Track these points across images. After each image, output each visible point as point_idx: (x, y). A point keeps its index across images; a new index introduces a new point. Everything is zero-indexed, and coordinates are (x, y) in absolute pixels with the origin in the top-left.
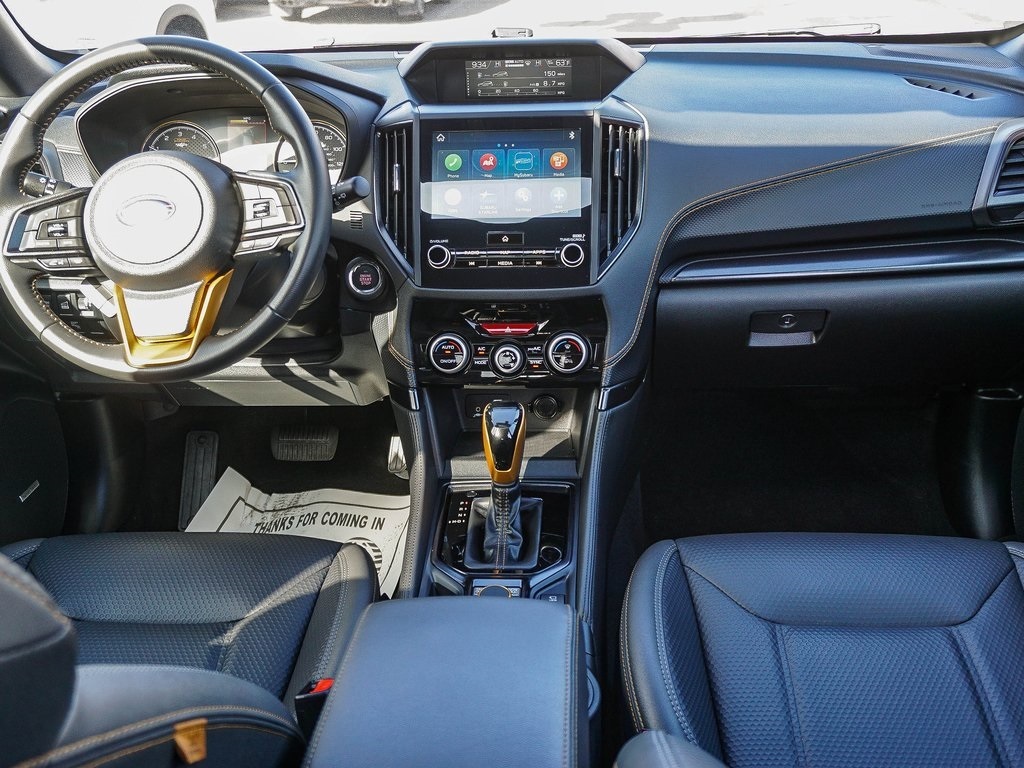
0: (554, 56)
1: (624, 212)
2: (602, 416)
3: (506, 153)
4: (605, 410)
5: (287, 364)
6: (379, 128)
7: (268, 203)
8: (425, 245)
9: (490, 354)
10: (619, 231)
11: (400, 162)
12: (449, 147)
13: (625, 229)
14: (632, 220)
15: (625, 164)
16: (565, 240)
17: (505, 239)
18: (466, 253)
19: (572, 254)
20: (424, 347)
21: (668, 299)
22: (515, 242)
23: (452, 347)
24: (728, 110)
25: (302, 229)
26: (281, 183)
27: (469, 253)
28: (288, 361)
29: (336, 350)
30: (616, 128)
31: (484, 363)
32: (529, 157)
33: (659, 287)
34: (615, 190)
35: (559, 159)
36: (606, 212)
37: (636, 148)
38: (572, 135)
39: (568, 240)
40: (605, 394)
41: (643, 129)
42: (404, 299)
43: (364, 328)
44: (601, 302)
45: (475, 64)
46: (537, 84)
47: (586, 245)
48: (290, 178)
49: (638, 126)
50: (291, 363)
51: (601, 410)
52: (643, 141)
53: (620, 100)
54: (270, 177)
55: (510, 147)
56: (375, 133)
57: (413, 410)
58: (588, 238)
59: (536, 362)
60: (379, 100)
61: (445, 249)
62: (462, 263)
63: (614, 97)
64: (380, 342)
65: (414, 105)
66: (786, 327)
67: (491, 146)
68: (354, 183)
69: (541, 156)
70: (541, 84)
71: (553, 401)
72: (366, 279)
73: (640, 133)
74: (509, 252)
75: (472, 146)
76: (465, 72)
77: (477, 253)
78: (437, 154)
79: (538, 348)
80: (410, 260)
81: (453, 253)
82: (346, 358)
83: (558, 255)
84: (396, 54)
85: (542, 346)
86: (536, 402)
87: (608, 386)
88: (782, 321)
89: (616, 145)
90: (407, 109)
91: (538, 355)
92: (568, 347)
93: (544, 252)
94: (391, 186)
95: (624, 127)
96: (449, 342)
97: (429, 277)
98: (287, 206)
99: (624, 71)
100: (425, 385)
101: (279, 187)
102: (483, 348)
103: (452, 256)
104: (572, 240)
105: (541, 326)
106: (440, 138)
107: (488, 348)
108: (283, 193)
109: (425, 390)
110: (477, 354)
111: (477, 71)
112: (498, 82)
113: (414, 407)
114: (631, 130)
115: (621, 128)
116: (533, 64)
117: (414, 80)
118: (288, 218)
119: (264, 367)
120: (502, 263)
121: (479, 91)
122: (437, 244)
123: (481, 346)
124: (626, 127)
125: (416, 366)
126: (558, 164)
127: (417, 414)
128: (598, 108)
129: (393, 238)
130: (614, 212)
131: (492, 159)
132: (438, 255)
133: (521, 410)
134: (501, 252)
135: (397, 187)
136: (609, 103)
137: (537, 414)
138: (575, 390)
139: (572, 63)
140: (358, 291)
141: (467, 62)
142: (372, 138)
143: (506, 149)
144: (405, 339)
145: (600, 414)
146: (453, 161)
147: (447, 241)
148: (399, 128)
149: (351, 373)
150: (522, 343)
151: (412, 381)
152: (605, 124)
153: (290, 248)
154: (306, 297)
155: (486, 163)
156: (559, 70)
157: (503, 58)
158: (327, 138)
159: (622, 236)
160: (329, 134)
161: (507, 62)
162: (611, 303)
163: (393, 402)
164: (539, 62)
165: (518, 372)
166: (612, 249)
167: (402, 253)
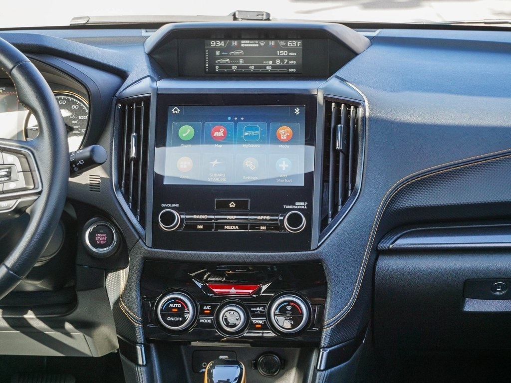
0: (286, 38)
1: (345, 182)
2: (320, 376)
3: (236, 125)
4: (325, 370)
5: (25, 316)
6: (121, 100)
7: (9, 168)
8: (157, 209)
9: (215, 313)
10: (340, 200)
11: (138, 131)
12: (183, 118)
13: (345, 198)
14: (352, 189)
15: (346, 138)
16: (289, 207)
17: (232, 205)
18: (195, 217)
19: (295, 220)
20: (153, 305)
21: (387, 264)
22: (241, 207)
23: (179, 306)
24: (443, 91)
25: (40, 193)
26: (24, 151)
27: (198, 217)
28: (26, 313)
29: (72, 304)
30: (338, 105)
31: (209, 321)
32: (257, 129)
33: (378, 253)
34: (336, 162)
35: (284, 132)
36: (328, 182)
37: (357, 124)
38: (297, 111)
39: (291, 207)
40: (324, 354)
41: (364, 107)
42: (136, 258)
43: (98, 284)
44: (322, 266)
45: (213, 44)
46: (271, 62)
47: (308, 213)
48: (32, 146)
49: (359, 104)
50: (30, 316)
51: (320, 370)
52: (364, 118)
53: (343, 80)
54: (14, 145)
55: (239, 120)
56: (116, 104)
57: (140, 366)
58: (310, 206)
59: (259, 321)
60: (122, 75)
61: (175, 213)
62: (191, 225)
63: (338, 77)
64: (112, 298)
65: (153, 80)
66: (498, 294)
67: (223, 119)
68: (92, 151)
69: (268, 130)
70: (274, 62)
71: (277, 358)
72: (101, 238)
73: (360, 110)
74: (236, 217)
75: (205, 119)
76: (205, 49)
77: (206, 217)
78: (172, 125)
79: (261, 309)
80: (142, 222)
81: (183, 216)
82: (80, 312)
83: (282, 221)
84: (143, 32)
85: (264, 307)
86: (261, 359)
87: (328, 347)
88: (494, 289)
89: (338, 121)
90: (146, 83)
91: (261, 315)
92: (289, 308)
93: (268, 218)
94: (128, 153)
95: (346, 105)
96: (176, 301)
97: (160, 239)
98: (28, 171)
99: (349, 54)
100: (153, 342)
101: (22, 154)
102: (208, 307)
103: (182, 220)
104: (295, 207)
105: (264, 288)
106: (175, 111)
107: (213, 308)
108: (24, 160)
109: (152, 345)
110: (203, 313)
111: (216, 49)
112: (235, 59)
113: (140, 362)
114: (352, 107)
115: (343, 105)
116: (267, 44)
117: (156, 56)
118: (27, 183)
119: (4, 318)
120: (228, 227)
121: (217, 67)
122: (168, 207)
123: (207, 305)
124: (348, 104)
125: (144, 322)
126: (284, 137)
127: (143, 369)
128: (321, 87)
129: (127, 201)
130: (336, 182)
131: (222, 130)
132: (168, 218)
133: (242, 369)
134: (228, 217)
135: (133, 154)
136: (333, 83)
137: (261, 371)
138: (298, 350)
139: (303, 45)
140: (94, 250)
141: (207, 41)
142: (113, 110)
143: (236, 122)
144: (135, 296)
145: (318, 374)
146: (187, 131)
147: (177, 205)
148: (138, 101)
149: (86, 326)
150: (245, 303)
151: (140, 337)
152: (328, 102)
153: (28, 211)
154: (41, 255)
155: (216, 134)
156: (290, 50)
157: (239, 38)
158: (74, 107)
159: (342, 205)
160: (75, 103)
161: (243, 42)
162: (331, 267)
163: (122, 356)
164: (272, 43)
165: (242, 330)
166: (332, 217)
167: (135, 214)
